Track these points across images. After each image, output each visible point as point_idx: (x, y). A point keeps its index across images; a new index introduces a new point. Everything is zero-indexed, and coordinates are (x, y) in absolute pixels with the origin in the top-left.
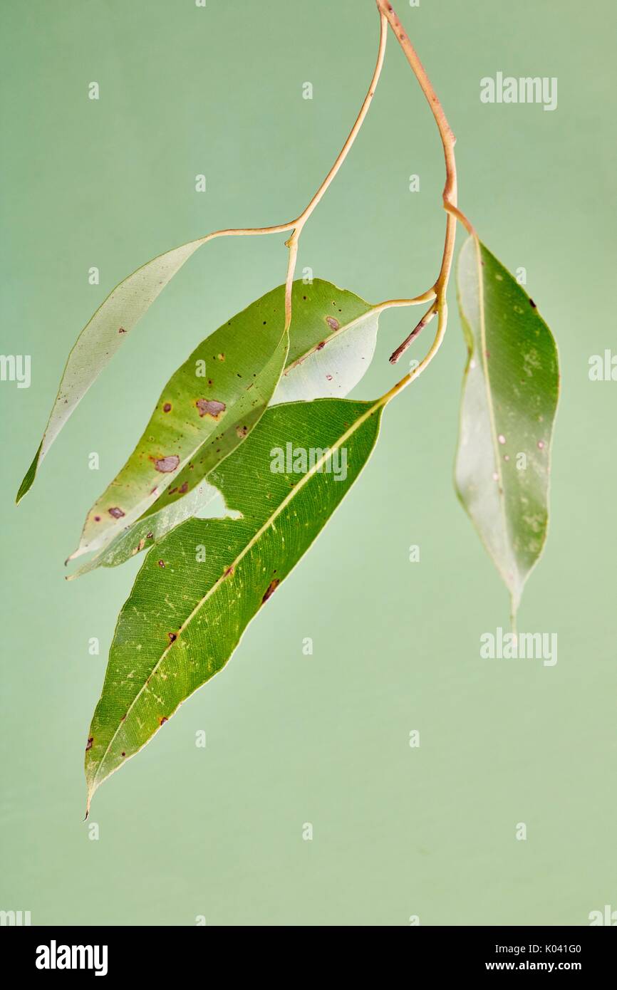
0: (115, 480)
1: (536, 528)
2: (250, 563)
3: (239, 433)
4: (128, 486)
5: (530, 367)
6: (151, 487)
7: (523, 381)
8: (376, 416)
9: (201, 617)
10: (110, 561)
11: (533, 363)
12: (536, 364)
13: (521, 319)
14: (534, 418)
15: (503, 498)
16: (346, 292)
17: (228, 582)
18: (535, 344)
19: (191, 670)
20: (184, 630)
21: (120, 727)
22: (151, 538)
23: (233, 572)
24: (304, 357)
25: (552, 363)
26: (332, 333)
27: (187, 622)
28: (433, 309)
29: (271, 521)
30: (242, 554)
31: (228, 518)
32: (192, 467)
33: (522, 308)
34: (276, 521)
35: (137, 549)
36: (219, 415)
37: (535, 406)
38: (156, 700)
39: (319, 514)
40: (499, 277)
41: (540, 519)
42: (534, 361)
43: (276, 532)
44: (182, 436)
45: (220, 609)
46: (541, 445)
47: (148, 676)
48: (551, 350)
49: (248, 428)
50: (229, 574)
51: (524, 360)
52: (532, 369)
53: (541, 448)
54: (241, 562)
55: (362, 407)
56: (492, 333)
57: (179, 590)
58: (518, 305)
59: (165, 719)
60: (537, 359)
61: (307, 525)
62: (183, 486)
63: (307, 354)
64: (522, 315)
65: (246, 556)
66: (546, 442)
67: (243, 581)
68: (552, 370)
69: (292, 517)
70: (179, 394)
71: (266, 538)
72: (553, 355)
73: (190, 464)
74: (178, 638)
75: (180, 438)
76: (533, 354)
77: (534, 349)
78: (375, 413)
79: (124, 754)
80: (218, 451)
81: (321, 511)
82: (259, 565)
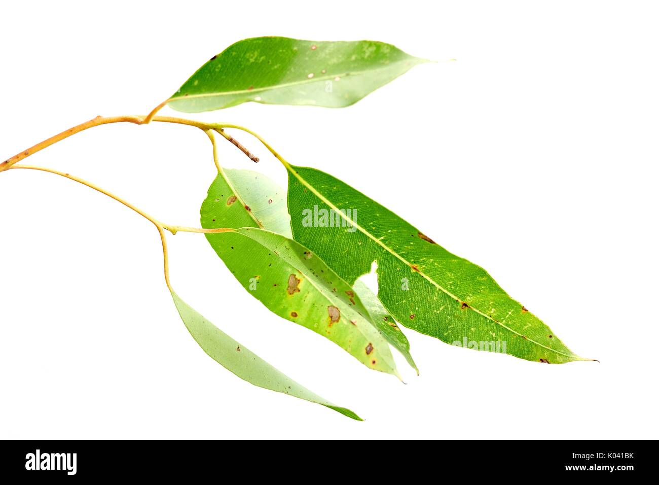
0: (346, 350)
1: (373, 49)
2: (408, 253)
3: (309, 257)
4: (350, 341)
5: (259, 58)
6: (351, 325)
7: (269, 62)
8: (299, 170)
9: (449, 286)
10: (405, 346)
11: (256, 56)
12: (256, 53)
13: (224, 66)
14: (295, 54)
15: (352, 73)
16: (209, 192)
17: (423, 269)
18: (242, 55)
19: (487, 292)
20: (459, 298)
21: (531, 340)
22: (387, 318)
23: (415, 265)
24: (256, 220)
25: (255, 42)
26: (239, 201)
27: (452, 296)
28: (220, 132)
29: (377, 241)
30: (402, 259)
31: (377, 271)
32: (334, 289)
33: (217, 65)
34: (377, 237)
35: (396, 328)
36: (298, 279)
37: (287, 53)
38: (510, 315)
39: (370, 207)
40: (196, 83)
41: (367, 45)
42: (254, 55)
43: (385, 236)
44: (314, 304)
45: (442, 273)
46: (314, 48)
47: (493, 322)
48: (246, 43)
49: (305, 251)
50: (417, 268)
51: (253, 63)
52: (260, 57)
53: (316, 48)
54: (408, 260)
55: (292, 180)
56: (236, 86)
57: (431, 303)
58: (215, 68)
59: (523, 308)
60: (253, 53)
61: (378, 215)
62: (349, 295)
63: (254, 218)
64: (222, 65)
65: (403, 257)
66: (312, 44)
67: (422, 258)
68: (260, 42)
69: (373, 225)
70: (284, 307)
71: (390, 243)
72: (249, 41)
73: (333, 292)
74: (465, 302)
75: (315, 305)
76: (249, 56)
77: (245, 56)
78: (296, 170)
79: (551, 337)
80: (322, 271)
81: (368, 206)
82: (409, 247)
